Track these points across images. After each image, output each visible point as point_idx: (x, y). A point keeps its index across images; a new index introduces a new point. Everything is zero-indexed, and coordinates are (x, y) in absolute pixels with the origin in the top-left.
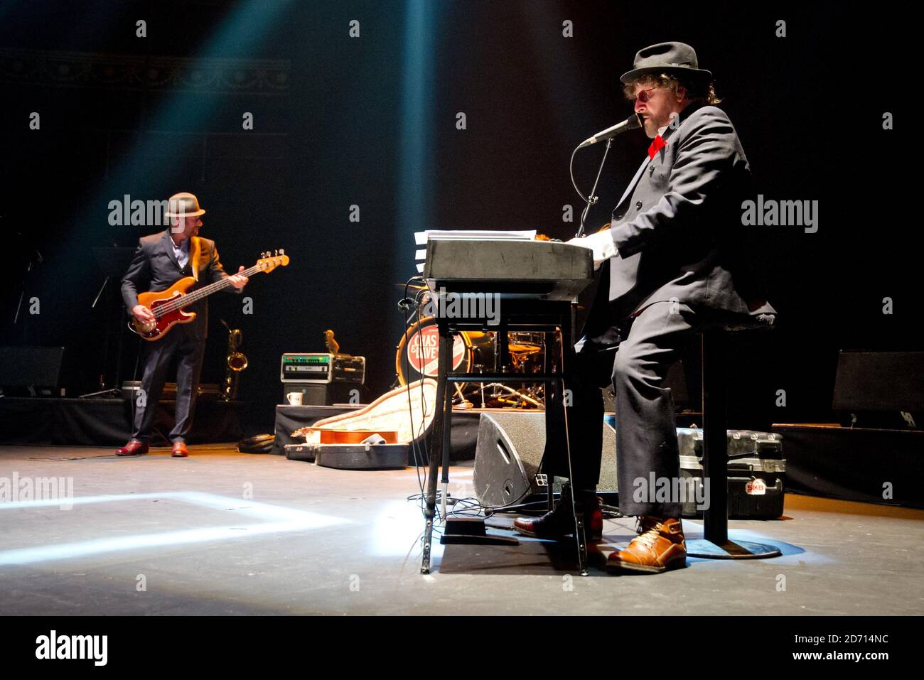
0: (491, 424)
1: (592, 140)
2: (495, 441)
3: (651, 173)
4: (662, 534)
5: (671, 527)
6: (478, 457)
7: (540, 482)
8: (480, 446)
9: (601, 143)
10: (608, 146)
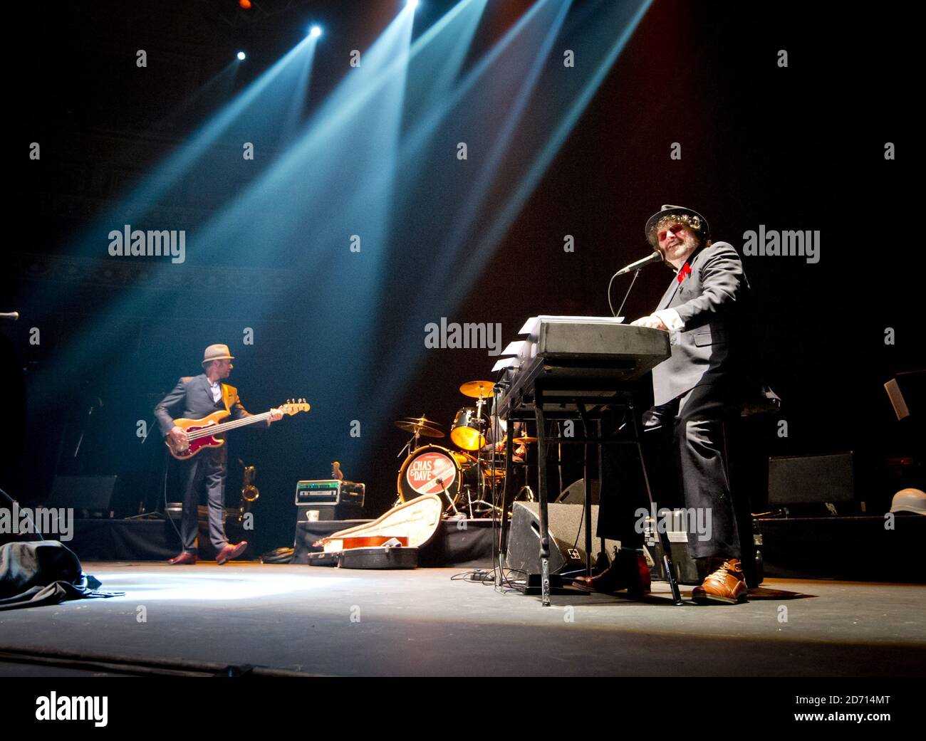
0: (525, 510)
1: (626, 269)
2: (529, 524)
3: (681, 292)
4: (730, 572)
5: (736, 566)
6: (512, 539)
7: (573, 556)
8: (513, 530)
9: (633, 271)
10: (636, 275)
